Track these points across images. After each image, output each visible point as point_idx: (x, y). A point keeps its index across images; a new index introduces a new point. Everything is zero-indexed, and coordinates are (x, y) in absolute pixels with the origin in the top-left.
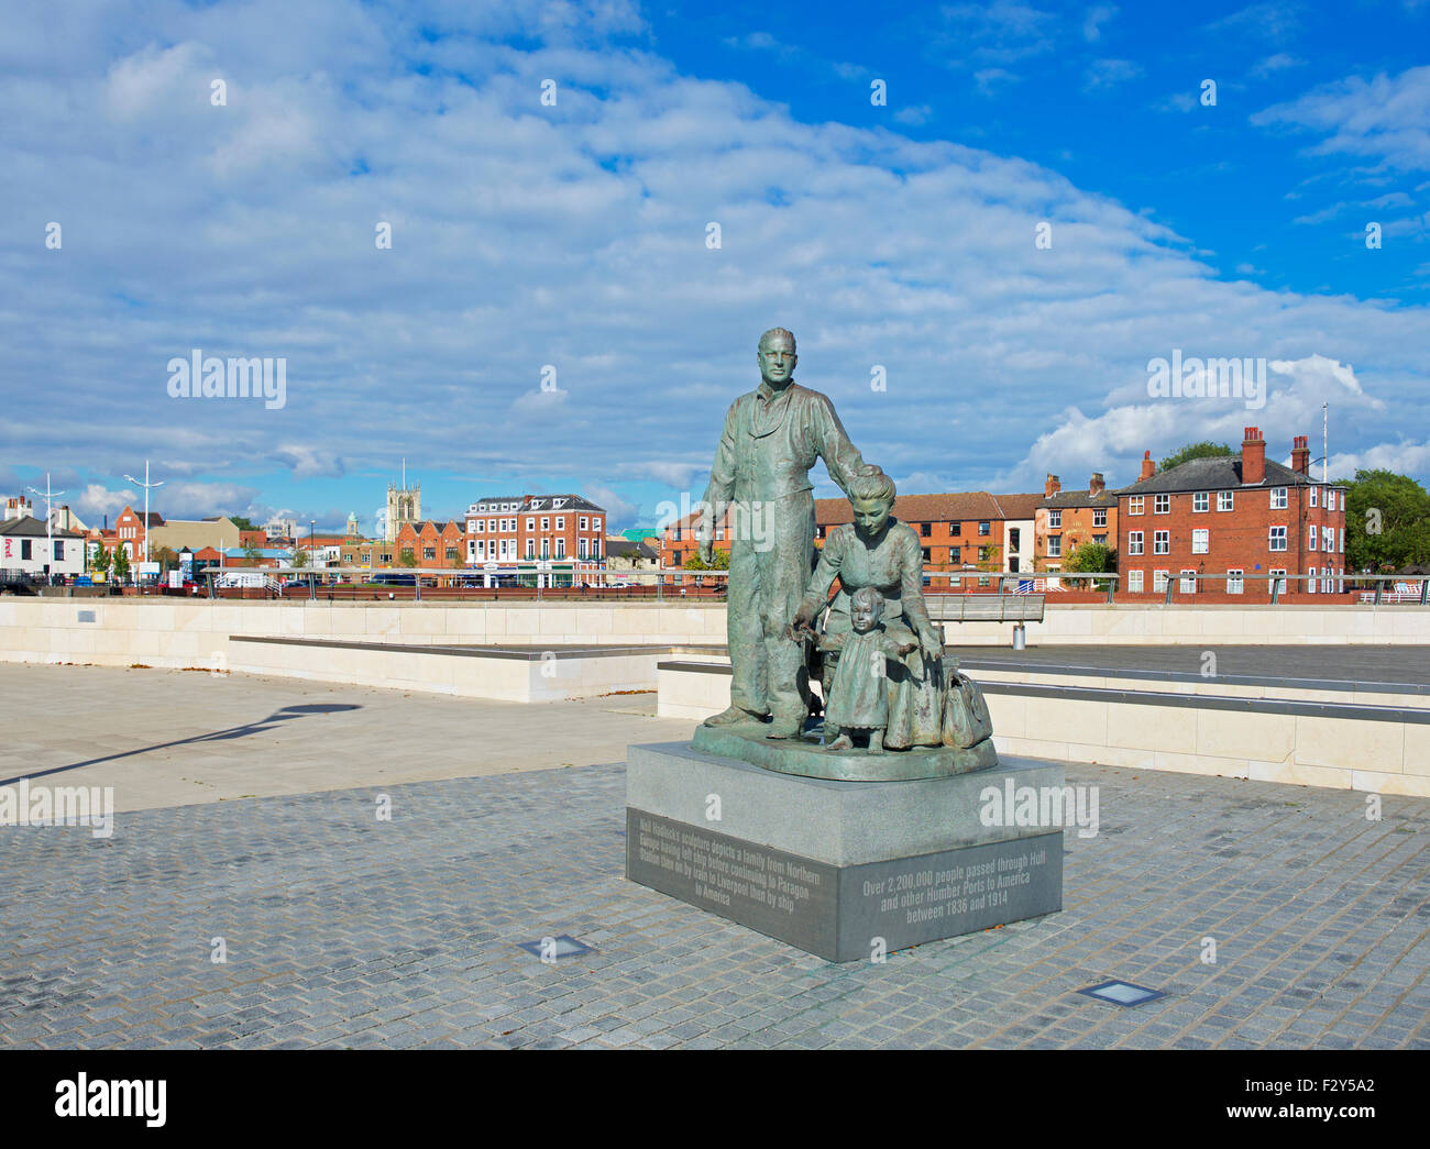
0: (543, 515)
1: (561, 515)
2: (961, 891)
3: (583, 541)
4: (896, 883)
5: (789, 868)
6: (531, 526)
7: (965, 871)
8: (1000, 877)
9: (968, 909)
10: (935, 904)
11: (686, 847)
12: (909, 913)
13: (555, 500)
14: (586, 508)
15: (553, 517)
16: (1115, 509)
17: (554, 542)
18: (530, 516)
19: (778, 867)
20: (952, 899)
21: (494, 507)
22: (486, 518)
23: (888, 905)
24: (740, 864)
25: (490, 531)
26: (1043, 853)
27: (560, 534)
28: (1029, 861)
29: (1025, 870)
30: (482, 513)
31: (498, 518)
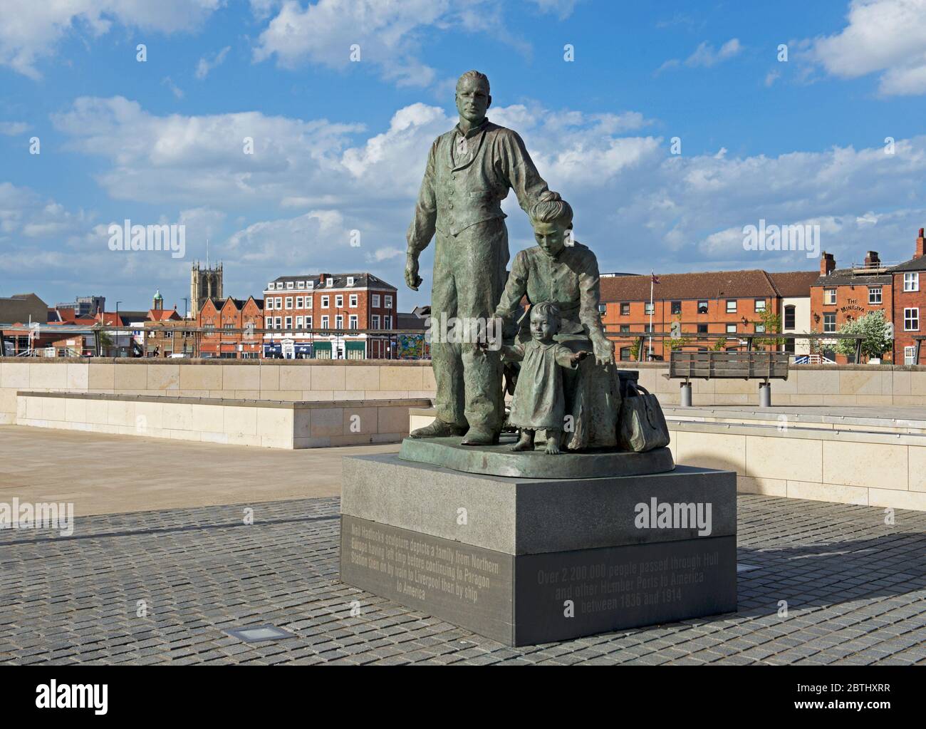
0: (338, 293)
1: (354, 292)
2: (635, 585)
3: (377, 318)
4: (569, 574)
5: (474, 561)
6: (326, 304)
7: (638, 566)
10: (608, 597)
11: (389, 547)
12: (583, 604)
13: (348, 278)
14: (378, 287)
15: (346, 294)
16: (889, 286)
17: (347, 318)
18: (325, 294)
19: (464, 559)
20: (626, 593)
21: (291, 286)
22: (283, 296)
23: (562, 594)
24: (434, 560)
25: (287, 308)
27: (354, 311)
28: (702, 561)
29: (699, 569)
30: (280, 290)
31: (295, 295)
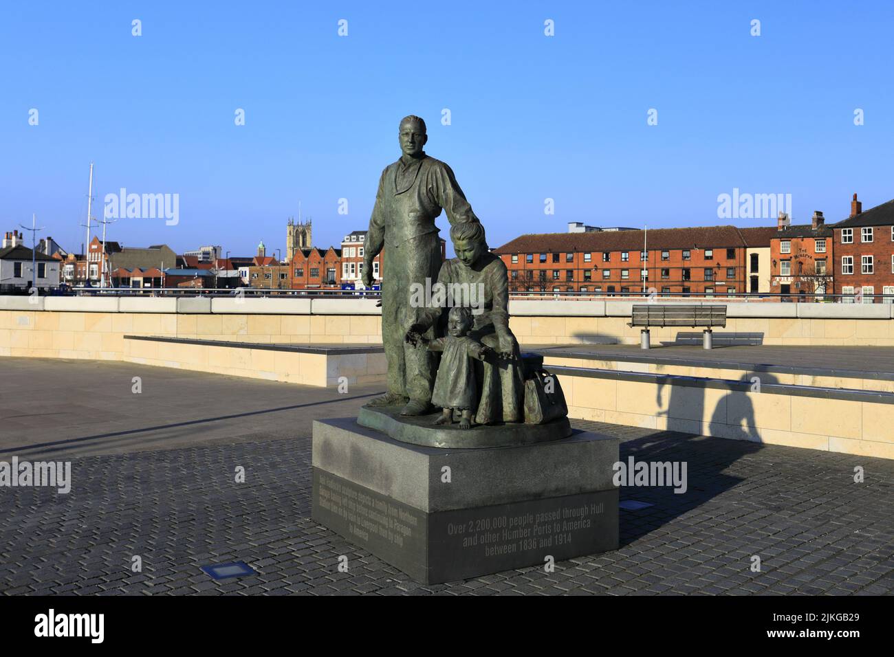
2: (532, 532)
4: (475, 526)
5: (401, 513)
7: (534, 517)
8: (565, 522)
9: (538, 546)
10: (508, 542)
11: (345, 496)
12: (487, 549)
16: (831, 239)
19: (394, 511)
20: (524, 538)
22: (357, 246)
23: (467, 542)
24: (375, 509)
26: (602, 505)
28: (590, 511)
29: (585, 518)
